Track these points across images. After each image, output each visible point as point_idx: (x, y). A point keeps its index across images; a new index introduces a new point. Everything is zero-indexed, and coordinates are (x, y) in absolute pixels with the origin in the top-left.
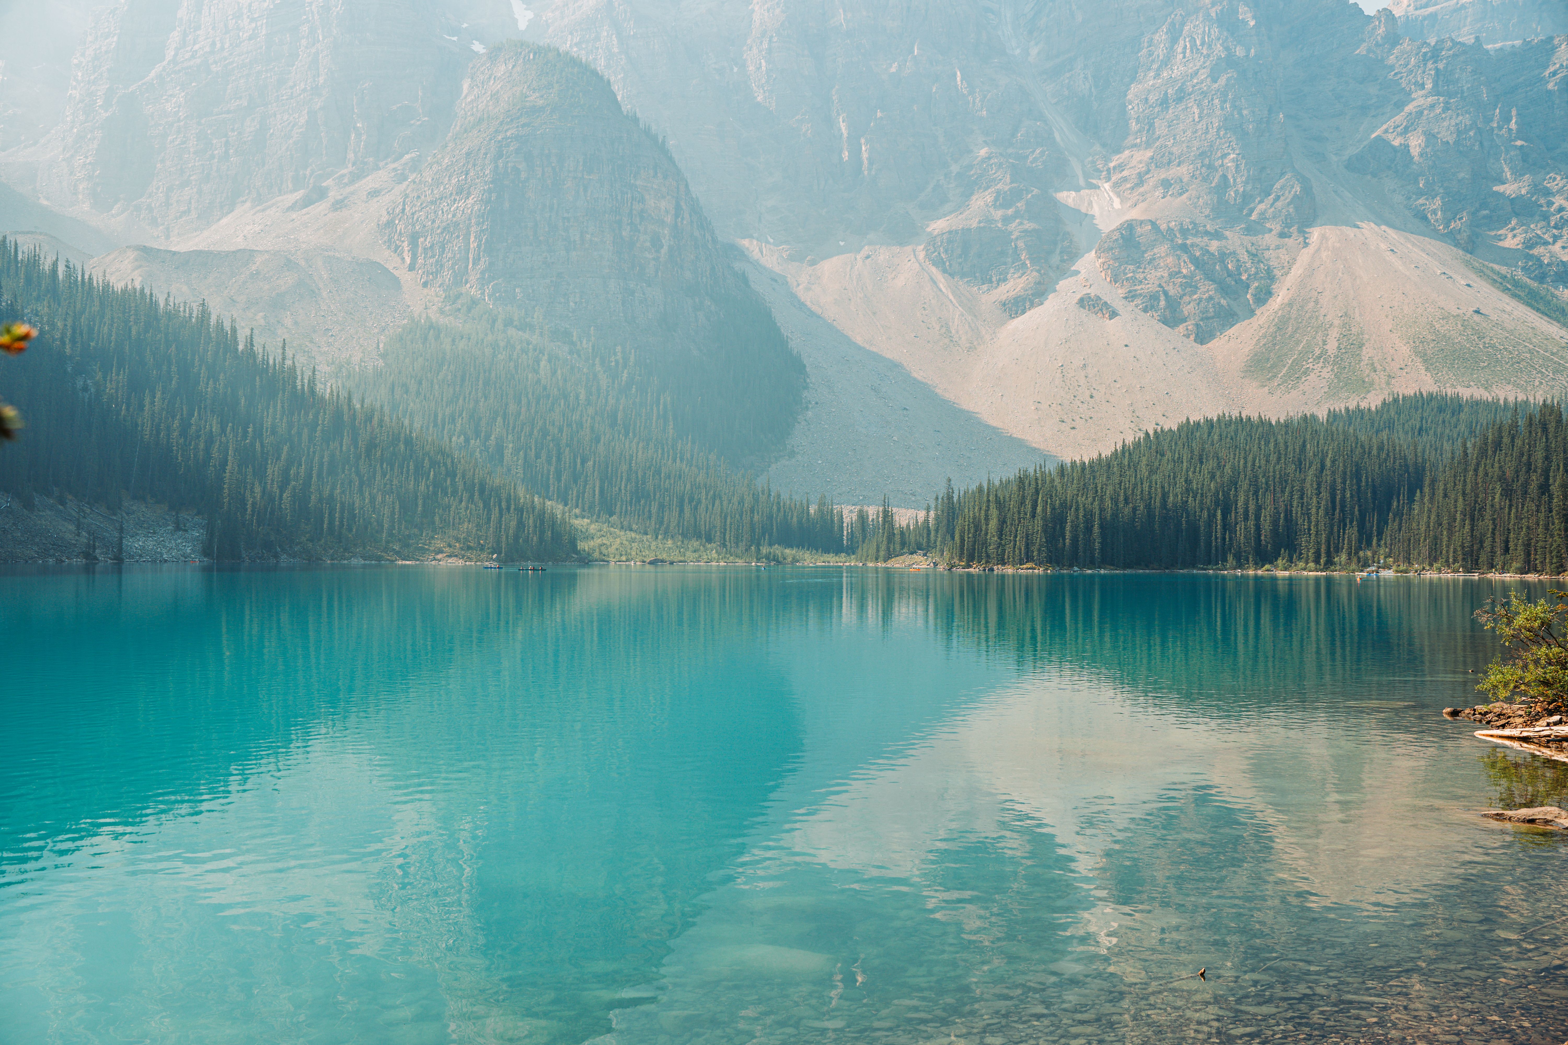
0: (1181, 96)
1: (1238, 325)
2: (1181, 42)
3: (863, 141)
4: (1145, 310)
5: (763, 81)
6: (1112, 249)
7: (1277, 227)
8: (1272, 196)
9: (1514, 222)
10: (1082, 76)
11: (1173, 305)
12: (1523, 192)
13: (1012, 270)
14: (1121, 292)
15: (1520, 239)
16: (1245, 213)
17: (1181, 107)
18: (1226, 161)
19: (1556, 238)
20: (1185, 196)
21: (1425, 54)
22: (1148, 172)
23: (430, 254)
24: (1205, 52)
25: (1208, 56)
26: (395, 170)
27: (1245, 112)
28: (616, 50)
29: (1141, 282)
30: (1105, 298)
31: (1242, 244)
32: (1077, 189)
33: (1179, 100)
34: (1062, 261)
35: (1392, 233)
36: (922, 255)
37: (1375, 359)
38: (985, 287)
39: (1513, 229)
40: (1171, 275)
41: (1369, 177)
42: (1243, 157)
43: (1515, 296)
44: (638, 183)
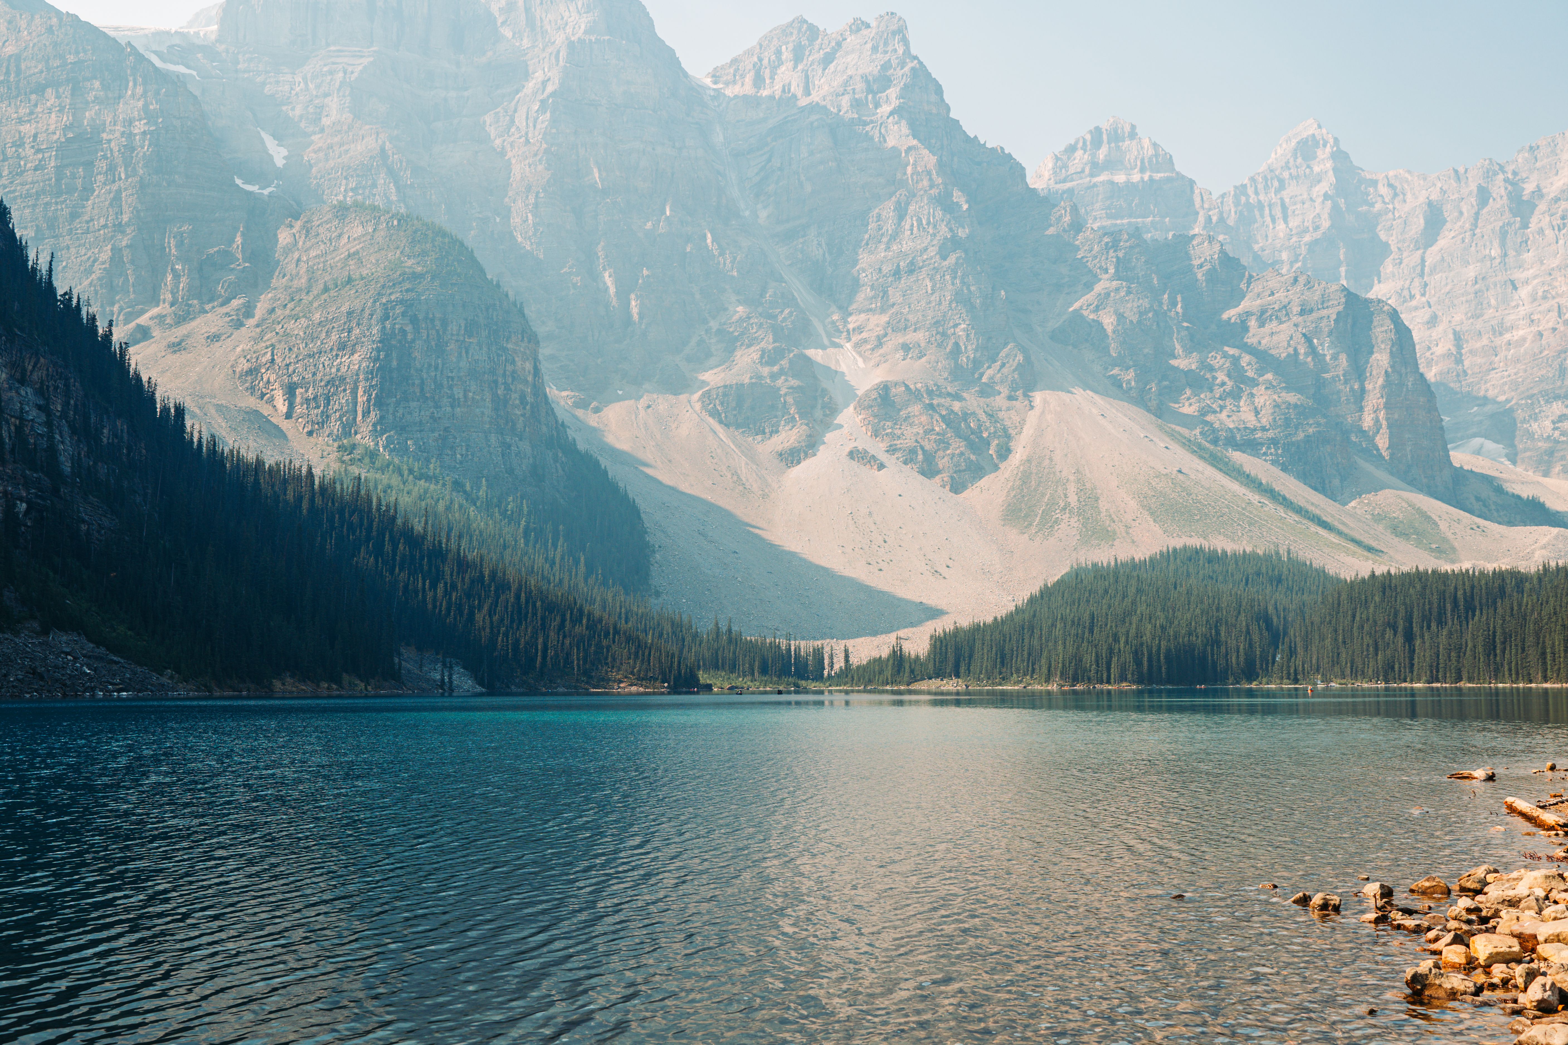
0: (912, 269)
1: (986, 478)
2: (909, 221)
3: (633, 296)
4: (905, 463)
5: (531, 233)
6: (871, 406)
7: (1005, 391)
8: (999, 363)
9: (1188, 392)
10: (815, 242)
11: (929, 458)
12: (1193, 367)
13: (783, 423)
14: (883, 446)
15: (1195, 407)
16: (976, 376)
17: (913, 278)
18: (957, 330)
19: (1222, 408)
20: (924, 359)
21: (1107, 243)
22: (886, 335)
23: (313, 404)
24: (931, 231)
25: (934, 235)
26: (227, 314)
27: (973, 288)
28: (394, 198)
29: (899, 437)
30: (872, 452)
31: (979, 405)
32: (824, 348)
33: (911, 272)
34: (825, 415)
35: (1097, 398)
36: (698, 406)
37: (1111, 511)
38: (759, 438)
39: (1189, 399)
40: (926, 432)
41: (1070, 348)
42: (973, 328)
43: (1201, 457)
44: (510, 346)
